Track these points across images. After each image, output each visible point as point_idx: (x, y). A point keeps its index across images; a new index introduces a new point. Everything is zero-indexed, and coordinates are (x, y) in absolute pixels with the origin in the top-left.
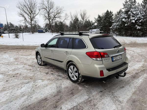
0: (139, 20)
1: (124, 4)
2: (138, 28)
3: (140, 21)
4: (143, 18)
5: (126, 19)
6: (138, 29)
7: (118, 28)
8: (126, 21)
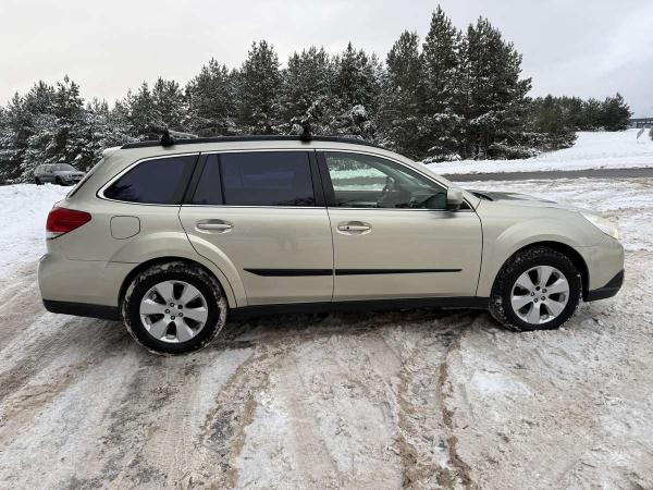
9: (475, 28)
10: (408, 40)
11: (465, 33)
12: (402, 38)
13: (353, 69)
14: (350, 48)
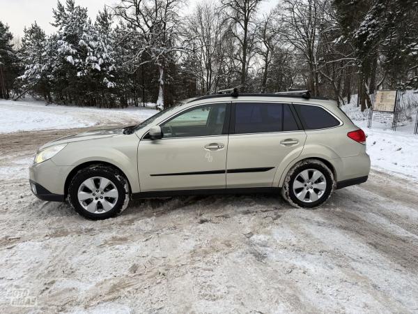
0: (108, 66)
1: (55, 13)
2: (110, 84)
3: (110, 68)
4: (114, 63)
5: (74, 56)
6: (111, 88)
7: (51, 81)
8: (75, 63)
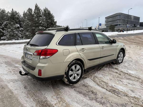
9: (45, 9)
10: (30, 10)
11: (43, 10)
12: (29, 9)
13: (14, 15)
14: (13, 10)
